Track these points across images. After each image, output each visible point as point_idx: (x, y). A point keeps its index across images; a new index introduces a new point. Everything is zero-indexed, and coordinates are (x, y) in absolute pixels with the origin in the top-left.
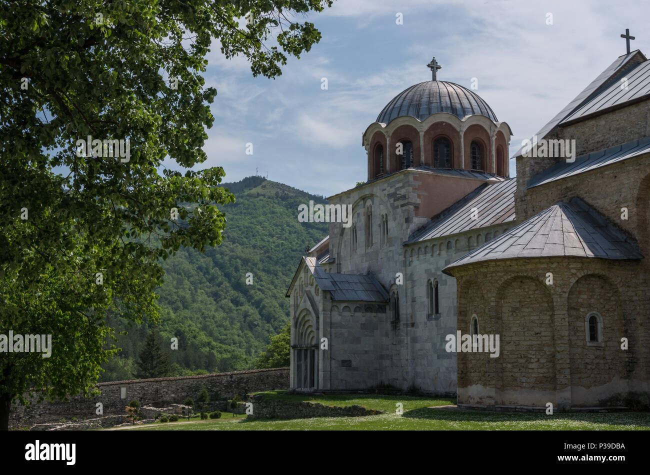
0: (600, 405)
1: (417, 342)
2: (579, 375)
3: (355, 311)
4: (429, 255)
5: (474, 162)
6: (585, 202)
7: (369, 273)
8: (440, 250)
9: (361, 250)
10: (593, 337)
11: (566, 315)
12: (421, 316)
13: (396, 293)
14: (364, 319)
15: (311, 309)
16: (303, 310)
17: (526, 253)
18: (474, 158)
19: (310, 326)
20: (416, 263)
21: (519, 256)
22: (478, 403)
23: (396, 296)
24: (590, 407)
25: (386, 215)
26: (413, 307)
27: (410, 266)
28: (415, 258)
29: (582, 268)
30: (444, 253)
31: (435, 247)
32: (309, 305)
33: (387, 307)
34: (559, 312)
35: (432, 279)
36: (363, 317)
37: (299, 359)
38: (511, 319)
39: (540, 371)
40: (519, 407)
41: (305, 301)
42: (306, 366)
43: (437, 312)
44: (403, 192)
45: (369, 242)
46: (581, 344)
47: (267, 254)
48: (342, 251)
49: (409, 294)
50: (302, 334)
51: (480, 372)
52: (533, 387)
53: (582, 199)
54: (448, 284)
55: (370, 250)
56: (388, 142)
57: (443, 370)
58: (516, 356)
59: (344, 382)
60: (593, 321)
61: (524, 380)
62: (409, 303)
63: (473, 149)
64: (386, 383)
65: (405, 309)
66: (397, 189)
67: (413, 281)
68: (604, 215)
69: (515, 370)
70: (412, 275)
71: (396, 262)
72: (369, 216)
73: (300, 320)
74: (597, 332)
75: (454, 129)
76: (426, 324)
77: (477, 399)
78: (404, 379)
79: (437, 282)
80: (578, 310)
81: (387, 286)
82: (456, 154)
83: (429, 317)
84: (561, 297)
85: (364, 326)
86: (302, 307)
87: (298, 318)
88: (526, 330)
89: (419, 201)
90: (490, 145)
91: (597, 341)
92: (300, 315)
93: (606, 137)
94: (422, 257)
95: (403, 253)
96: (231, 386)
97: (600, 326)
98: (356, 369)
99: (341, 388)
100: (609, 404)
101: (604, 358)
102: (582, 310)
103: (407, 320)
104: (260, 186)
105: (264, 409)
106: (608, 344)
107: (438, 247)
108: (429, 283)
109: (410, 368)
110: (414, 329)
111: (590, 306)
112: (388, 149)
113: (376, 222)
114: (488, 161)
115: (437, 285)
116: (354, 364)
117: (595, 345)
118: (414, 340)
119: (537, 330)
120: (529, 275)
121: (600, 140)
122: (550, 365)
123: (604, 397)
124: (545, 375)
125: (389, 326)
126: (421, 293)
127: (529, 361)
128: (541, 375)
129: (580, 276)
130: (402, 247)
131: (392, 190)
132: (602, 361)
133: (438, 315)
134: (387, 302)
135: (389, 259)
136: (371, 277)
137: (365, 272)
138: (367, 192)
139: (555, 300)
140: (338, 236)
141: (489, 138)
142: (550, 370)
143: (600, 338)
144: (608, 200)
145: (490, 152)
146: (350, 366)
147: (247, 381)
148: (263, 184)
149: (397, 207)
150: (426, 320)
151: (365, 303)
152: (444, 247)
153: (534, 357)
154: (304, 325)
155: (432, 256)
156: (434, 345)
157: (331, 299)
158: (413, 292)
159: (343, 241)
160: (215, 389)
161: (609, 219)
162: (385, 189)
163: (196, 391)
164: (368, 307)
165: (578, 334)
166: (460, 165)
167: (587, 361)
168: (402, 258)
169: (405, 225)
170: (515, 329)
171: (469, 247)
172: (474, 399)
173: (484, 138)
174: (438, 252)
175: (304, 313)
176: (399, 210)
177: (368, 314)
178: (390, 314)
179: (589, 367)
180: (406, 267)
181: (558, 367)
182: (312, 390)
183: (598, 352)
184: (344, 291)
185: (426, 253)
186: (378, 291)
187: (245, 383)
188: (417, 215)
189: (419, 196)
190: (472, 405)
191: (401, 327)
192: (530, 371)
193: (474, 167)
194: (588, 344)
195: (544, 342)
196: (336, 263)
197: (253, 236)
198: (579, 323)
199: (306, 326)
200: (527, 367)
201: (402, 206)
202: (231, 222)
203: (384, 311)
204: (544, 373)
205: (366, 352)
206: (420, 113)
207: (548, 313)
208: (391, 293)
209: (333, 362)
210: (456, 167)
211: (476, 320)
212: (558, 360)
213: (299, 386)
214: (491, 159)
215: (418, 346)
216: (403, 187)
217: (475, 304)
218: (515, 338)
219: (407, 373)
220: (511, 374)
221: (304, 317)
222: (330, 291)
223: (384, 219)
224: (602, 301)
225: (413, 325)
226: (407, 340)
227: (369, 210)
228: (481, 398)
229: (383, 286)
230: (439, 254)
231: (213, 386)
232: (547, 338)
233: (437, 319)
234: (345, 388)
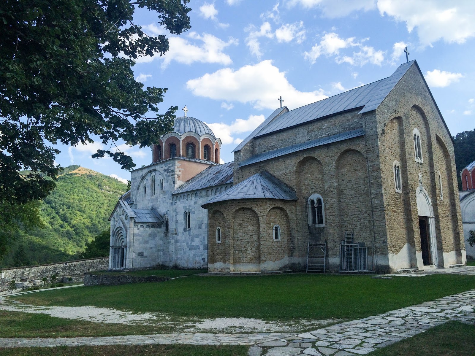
0: (280, 270)
1: (178, 242)
2: (270, 256)
3: (146, 228)
4: (185, 200)
5: (205, 156)
6: (269, 173)
7: (152, 209)
8: (192, 197)
9: (148, 197)
10: (276, 237)
11: (265, 227)
12: (181, 230)
13: (167, 218)
14: (150, 231)
15: (123, 227)
16: (118, 227)
17: (246, 197)
18: (205, 154)
19: (122, 236)
20: (178, 203)
21: (243, 198)
22: (220, 271)
23: (167, 220)
24: (276, 271)
25: (163, 180)
26: (176, 225)
27: (175, 205)
28: (177, 201)
29: (272, 204)
30: (193, 198)
31: (189, 196)
32: (121, 225)
33: (162, 225)
34: (262, 225)
35: (187, 211)
36: (149, 231)
37: (115, 253)
38: (238, 229)
39: (253, 254)
40: (242, 272)
41: (119, 223)
42: (119, 256)
43: (189, 227)
44: (172, 168)
45: (153, 193)
46: (271, 240)
47: (80, 203)
48: (138, 198)
49: (174, 219)
50: (117, 239)
51: (221, 256)
52: (249, 262)
53: (268, 172)
54: (195, 213)
55: (153, 197)
56: (164, 145)
57: (192, 255)
58: (240, 247)
59: (139, 264)
60: (276, 229)
61: (244, 259)
62: (174, 223)
63: (205, 149)
64: (161, 263)
65: (172, 226)
66: (169, 167)
67: (177, 212)
68: (279, 179)
69: (240, 254)
70: (176, 209)
71: (167, 203)
72: (153, 180)
73: (116, 233)
74: (278, 234)
75: (196, 140)
76: (183, 233)
77: (220, 270)
78: (171, 261)
79: (189, 212)
80: (270, 224)
81: (162, 215)
82: (197, 151)
83: (185, 230)
84: (263, 217)
85: (150, 235)
86: (117, 226)
87: (115, 232)
88: (245, 234)
89: (180, 173)
90: (213, 148)
91: (278, 239)
92: (116, 229)
93: (277, 144)
94: (181, 200)
95: (172, 199)
96: (65, 269)
97: (279, 232)
98: (146, 257)
99: (138, 267)
100: (283, 269)
101: (281, 247)
102: (271, 224)
103: (173, 232)
104: (78, 170)
105: (96, 280)
106: (283, 240)
107: (190, 195)
108: (185, 213)
109: (174, 256)
110: (177, 236)
111: (275, 222)
112: (163, 148)
113: (157, 183)
114: (212, 155)
115: (190, 214)
116: (145, 254)
117: (277, 241)
118: (177, 241)
119: (251, 234)
120: (248, 207)
121: (274, 145)
122: (257, 251)
123: (281, 266)
124: (254, 256)
125: (162, 235)
126: (181, 218)
127: (247, 249)
128: (253, 256)
129: (271, 208)
130: (171, 195)
131: (166, 168)
132: (280, 249)
133: (190, 229)
134: (162, 223)
135: (163, 202)
136: (153, 210)
137: (150, 208)
138: (152, 168)
139: (260, 219)
140: (136, 190)
141: (212, 145)
142: (257, 254)
143: (279, 237)
144: (281, 172)
145: (213, 151)
146: (143, 255)
147: (75, 266)
148: (79, 169)
149: (169, 176)
150: (183, 231)
151: (151, 223)
152: (194, 196)
153: (249, 247)
154: (118, 235)
155: (187, 200)
156: (187, 244)
157: (134, 221)
158: (176, 218)
159: (139, 193)
160: (56, 271)
161: (281, 181)
162: (162, 167)
163: (46, 272)
164: (153, 225)
165: (270, 236)
166: (199, 157)
167: (274, 249)
168: (171, 201)
169: (173, 185)
170: (240, 234)
171: (207, 195)
172: (218, 269)
173: (210, 144)
174: (190, 198)
175: (119, 229)
176: (170, 178)
177: (152, 229)
178: (163, 229)
179: (275, 251)
180: (173, 205)
181: (261, 252)
182: (122, 269)
183: (279, 244)
184: (141, 218)
185: (184, 198)
186: (158, 218)
187: (74, 267)
188: (179, 180)
189: (180, 171)
190: (217, 273)
191: (170, 235)
192: (247, 254)
193: (205, 158)
194: (274, 241)
195: (254, 240)
196: (134, 204)
197: (73, 194)
198: (270, 231)
199: (119, 236)
200: (246, 253)
201: (171, 175)
202: (61, 187)
203: (160, 227)
204: (254, 255)
205: (151, 248)
206: (180, 131)
207: (256, 226)
208: (164, 219)
209: (134, 253)
210: (197, 158)
211: (219, 230)
212: (261, 248)
213: (114, 266)
214: (213, 155)
215: (178, 244)
216: (172, 166)
217: (219, 222)
218: (240, 238)
219: (172, 258)
220: (238, 256)
221: (118, 231)
222: (133, 218)
223: (162, 182)
224: (280, 219)
225: (176, 234)
226: (173, 241)
227: (153, 178)
228: (222, 269)
229: (160, 215)
230: (191, 199)
231: (56, 269)
232: (255, 238)
233: (189, 231)
234: (140, 267)
